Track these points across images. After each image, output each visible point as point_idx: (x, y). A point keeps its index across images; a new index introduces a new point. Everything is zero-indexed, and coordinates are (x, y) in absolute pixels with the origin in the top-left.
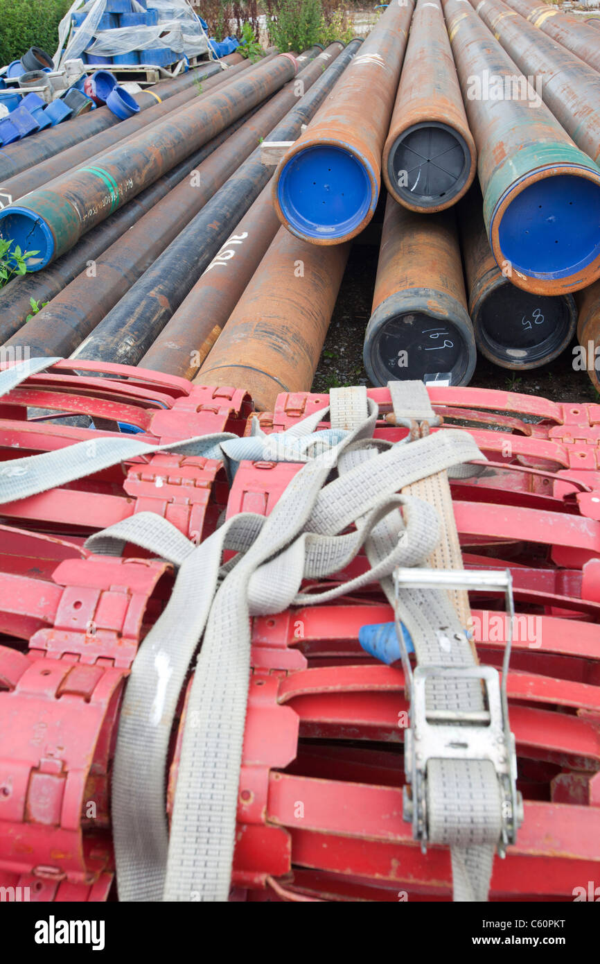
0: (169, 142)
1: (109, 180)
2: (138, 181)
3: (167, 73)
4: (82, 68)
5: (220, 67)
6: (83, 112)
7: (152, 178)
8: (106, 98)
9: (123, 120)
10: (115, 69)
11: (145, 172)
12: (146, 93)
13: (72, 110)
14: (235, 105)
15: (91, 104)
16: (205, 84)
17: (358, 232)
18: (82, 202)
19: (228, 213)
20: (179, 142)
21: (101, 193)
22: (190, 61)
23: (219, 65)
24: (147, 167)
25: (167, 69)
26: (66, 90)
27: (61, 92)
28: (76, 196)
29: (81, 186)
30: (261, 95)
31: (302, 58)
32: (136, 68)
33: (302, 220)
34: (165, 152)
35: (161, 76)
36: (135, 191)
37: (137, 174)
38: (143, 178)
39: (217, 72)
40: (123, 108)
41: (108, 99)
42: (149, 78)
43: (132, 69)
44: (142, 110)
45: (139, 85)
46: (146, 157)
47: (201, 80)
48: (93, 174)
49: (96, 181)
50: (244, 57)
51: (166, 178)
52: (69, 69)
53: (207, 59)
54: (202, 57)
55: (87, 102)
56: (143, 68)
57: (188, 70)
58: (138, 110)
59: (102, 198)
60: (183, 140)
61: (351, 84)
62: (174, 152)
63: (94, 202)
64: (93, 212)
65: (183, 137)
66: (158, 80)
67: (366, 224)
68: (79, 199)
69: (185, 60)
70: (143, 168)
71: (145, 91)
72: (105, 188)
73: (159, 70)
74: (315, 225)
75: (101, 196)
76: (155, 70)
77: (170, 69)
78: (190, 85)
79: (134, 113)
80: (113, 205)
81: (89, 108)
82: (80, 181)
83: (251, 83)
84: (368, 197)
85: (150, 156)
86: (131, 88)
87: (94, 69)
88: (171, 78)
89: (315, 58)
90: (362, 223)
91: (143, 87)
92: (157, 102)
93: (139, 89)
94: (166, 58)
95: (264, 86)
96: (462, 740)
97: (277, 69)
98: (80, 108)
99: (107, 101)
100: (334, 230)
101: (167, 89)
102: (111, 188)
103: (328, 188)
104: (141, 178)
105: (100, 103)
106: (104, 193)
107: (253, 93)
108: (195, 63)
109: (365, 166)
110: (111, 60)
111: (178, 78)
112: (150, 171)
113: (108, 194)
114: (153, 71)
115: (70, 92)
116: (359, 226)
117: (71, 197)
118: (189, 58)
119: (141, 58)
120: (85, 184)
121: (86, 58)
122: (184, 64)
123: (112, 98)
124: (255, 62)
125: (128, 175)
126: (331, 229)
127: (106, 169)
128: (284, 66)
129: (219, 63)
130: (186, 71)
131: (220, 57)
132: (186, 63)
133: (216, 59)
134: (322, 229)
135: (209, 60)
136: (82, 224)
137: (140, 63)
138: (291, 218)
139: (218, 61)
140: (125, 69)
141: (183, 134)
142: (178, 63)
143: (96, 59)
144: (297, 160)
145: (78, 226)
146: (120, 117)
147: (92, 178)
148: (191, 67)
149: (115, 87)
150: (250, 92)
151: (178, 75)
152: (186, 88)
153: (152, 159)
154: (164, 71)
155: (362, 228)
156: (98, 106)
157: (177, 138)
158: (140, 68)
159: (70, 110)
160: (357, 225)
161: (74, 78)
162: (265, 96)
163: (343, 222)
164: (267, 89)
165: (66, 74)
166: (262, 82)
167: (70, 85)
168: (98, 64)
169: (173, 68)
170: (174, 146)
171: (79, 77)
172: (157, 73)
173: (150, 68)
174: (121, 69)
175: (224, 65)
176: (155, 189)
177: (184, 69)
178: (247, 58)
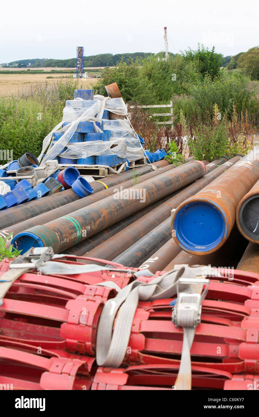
0: (113, 207)
1: (77, 224)
2: (93, 227)
3: (114, 171)
4: (57, 165)
5: (152, 168)
6: (56, 192)
7: (102, 227)
8: (72, 184)
9: (81, 198)
10: (78, 167)
11: (98, 222)
12: (99, 182)
13: (50, 190)
14: (159, 190)
15: (61, 187)
16: (139, 178)
17: (217, 248)
18: (61, 234)
19: (147, 249)
20: (120, 208)
21: (71, 231)
22: (130, 164)
23: (151, 167)
24: (100, 220)
25: (113, 168)
26: (46, 178)
27: (43, 179)
28: (58, 230)
29: (61, 225)
30: (177, 185)
31: (211, 165)
32: (93, 167)
33: (187, 242)
34: (110, 213)
35: (109, 172)
36: (91, 233)
37: (93, 223)
38: (96, 226)
39: (149, 171)
40: (82, 190)
41: (73, 184)
42: (101, 173)
43: (89, 167)
44: (95, 193)
45: (93, 177)
46: (99, 214)
47: (137, 176)
48: (69, 220)
49: (70, 224)
50: (169, 163)
51: (109, 230)
52: (49, 166)
53: (143, 163)
54: (139, 162)
55: (59, 186)
56: (97, 167)
57: (128, 169)
58: (93, 192)
59: (72, 233)
60: (122, 208)
61: (226, 176)
62: (116, 213)
63: (68, 235)
64: (66, 240)
65: (123, 205)
66: (106, 175)
67: (222, 244)
68: (60, 232)
69: (127, 163)
70: (97, 220)
71: (97, 181)
72: (74, 228)
73: (108, 168)
74: (194, 245)
75: (72, 232)
76: (106, 168)
77: (116, 169)
78: (129, 179)
79: (90, 194)
80: (78, 238)
81: (60, 190)
82: (61, 223)
83: (171, 177)
84: (223, 230)
85: (101, 214)
86: (89, 179)
87: (64, 167)
88: (116, 174)
89: (221, 164)
90: (220, 243)
91: (96, 179)
92: (105, 188)
93: (94, 180)
94: (114, 161)
95: (180, 180)
96: (189, 307)
97: (191, 170)
98: (54, 189)
99: (72, 186)
100: (205, 248)
101: (112, 180)
102: (77, 229)
103: (202, 225)
104: (95, 226)
105: (67, 187)
106: (73, 231)
107: (171, 184)
108: (134, 165)
109: (221, 213)
110: (76, 161)
111: (120, 174)
112: (100, 223)
113: (76, 232)
114: (104, 169)
115: (48, 179)
116: (218, 245)
117: (56, 230)
118: (129, 162)
119: (97, 160)
120: (63, 225)
121: (59, 159)
122: (125, 165)
123: (76, 184)
124: (177, 166)
125: (88, 223)
126: (203, 247)
127: (75, 218)
128: (195, 168)
129: (151, 166)
130: (127, 170)
131: (152, 162)
132: (127, 165)
133: (149, 163)
134: (199, 247)
135: (144, 164)
136: (60, 246)
137: (95, 164)
138: (181, 241)
139: (151, 164)
140: (85, 167)
141: (123, 204)
142: (121, 164)
143: (66, 161)
144: (185, 209)
145: (58, 247)
146: (80, 196)
147: (68, 222)
148: (130, 167)
149: (79, 177)
150: (169, 183)
151: (121, 172)
152: (126, 181)
153: (103, 215)
154: (111, 169)
155: (220, 246)
156: (65, 189)
157: (118, 205)
158: (95, 167)
159: (48, 190)
160: (217, 244)
161: (51, 172)
162: (180, 186)
163: (211, 243)
164: (182, 182)
165: (47, 168)
166: (178, 177)
167: (48, 175)
168: (66, 163)
169: (118, 168)
170: (117, 211)
171: (55, 171)
172: (107, 170)
173: (102, 167)
174: (82, 167)
175: (154, 167)
176: (103, 235)
177: (125, 169)
178: (172, 163)
